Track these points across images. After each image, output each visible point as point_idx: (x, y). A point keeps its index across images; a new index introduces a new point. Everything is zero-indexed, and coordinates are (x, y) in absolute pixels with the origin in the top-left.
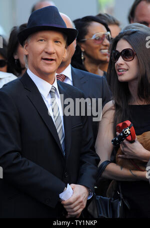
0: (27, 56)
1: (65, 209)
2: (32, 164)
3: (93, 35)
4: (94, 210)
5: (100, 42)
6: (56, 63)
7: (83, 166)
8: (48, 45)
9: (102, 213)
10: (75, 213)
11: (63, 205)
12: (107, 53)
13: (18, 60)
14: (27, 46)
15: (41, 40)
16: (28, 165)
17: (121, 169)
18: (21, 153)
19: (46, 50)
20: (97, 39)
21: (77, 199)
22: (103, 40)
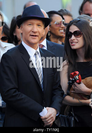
0: (22, 34)
1: (43, 122)
2: (24, 96)
3: (55, 21)
4: (58, 123)
5: (59, 26)
6: (39, 38)
7: (54, 97)
8: (33, 27)
9: (63, 124)
10: (49, 124)
11: (41, 119)
12: (63, 32)
13: (16, 36)
14: (22, 28)
15: (30, 25)
16: (22, 96)
17: (73, 99)
18: (18, 89)
19: (33, 30)
20: (58, 24)
21: (50, 116)
22: (61, 24)
